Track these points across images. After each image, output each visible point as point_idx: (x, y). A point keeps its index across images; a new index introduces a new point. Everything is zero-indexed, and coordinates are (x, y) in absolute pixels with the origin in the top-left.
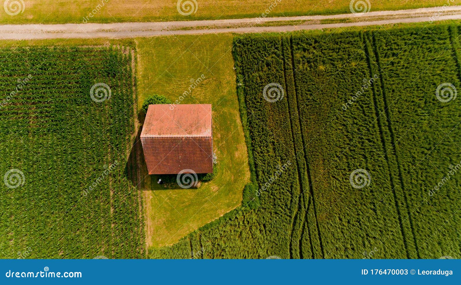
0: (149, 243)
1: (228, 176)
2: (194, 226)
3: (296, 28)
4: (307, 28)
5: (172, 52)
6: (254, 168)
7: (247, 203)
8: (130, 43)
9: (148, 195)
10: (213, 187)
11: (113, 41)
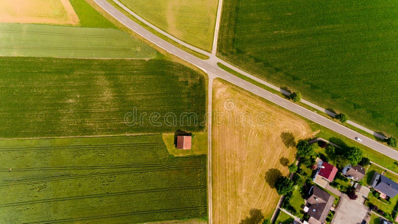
0: (164, 134)
1: (176, 152)
2: (166, 144)
3: (209, 170)
4: (209, 172)
5: (204, 140)
6: (177, 157)
7: (170, 156)
8: (207, 131)
9: (173, 134)
10: (174, 148)
11: (207, 127)
